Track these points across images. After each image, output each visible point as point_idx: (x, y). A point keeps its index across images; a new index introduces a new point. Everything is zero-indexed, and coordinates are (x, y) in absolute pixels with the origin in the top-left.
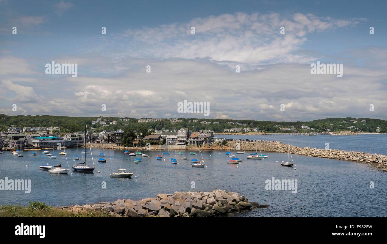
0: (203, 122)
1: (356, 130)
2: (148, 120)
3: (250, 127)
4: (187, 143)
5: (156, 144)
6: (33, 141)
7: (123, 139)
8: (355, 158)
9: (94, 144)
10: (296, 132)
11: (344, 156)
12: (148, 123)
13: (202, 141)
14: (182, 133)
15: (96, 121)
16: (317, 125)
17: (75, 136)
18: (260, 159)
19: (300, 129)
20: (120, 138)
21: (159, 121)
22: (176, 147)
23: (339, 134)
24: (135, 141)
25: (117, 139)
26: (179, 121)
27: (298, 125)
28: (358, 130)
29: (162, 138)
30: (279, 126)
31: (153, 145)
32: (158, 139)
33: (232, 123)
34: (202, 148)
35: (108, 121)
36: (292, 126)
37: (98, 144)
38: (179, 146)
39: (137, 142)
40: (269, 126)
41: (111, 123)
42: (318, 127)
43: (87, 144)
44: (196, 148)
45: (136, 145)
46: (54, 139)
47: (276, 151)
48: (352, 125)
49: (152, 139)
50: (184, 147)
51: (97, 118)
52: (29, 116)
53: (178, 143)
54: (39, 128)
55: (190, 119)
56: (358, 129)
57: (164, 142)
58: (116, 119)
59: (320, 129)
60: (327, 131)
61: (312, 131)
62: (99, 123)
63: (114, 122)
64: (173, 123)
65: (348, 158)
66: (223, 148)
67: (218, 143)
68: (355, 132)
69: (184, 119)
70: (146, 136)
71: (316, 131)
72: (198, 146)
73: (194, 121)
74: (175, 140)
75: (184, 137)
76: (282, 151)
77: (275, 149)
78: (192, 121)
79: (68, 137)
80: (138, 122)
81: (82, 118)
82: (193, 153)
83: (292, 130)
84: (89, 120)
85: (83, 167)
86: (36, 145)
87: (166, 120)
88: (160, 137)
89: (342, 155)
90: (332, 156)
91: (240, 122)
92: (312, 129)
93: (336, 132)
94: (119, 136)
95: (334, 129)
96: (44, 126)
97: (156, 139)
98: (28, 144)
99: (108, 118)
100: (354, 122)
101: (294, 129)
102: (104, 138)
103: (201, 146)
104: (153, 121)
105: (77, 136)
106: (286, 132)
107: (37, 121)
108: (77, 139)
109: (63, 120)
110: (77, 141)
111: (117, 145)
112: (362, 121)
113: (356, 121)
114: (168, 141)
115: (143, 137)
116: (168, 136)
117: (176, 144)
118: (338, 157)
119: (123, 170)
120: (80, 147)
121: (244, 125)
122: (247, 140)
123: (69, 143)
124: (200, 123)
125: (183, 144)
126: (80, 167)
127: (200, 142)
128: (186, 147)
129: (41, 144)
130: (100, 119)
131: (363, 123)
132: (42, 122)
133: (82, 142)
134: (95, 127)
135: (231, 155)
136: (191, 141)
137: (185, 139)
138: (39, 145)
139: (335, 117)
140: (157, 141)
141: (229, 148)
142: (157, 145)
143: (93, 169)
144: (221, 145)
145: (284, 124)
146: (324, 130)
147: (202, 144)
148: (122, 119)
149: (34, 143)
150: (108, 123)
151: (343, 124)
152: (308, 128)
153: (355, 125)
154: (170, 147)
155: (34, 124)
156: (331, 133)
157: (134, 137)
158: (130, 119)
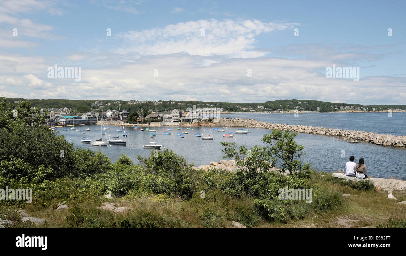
0: (179, 104)
1: (301, 109)
2: (135, 102)
3: (217, 108)
4: (180, 121)
5: (156, 121)
6: (60, 120)
7: (129, 117)
8: (322, 133)
9: (105, 122)
10: (254, 111)
11: (311, 130)
12: (136, 104)
13: (192, 119)
14: (175, 113)
15: (94, 103)
16: (269, 106)
17: (91, 116)
18: (246, 133)
19: (257, 109)
20: (126, 117)
21: (144, 103)
22: (172, 124)
23: (289, 113)
24: (138, 119)
25: (124, 118)
26: (160, 103)
27: (254, 106)
28: (303, 110)
29: (160, 117)
30: (240, 107)
31: (154, 123)
32: (157, 118)
33: (202, 104)
34: (192, 125)
35: (104, 103)
36: (250, 106)
37: (108, 122)
38: (174, 123)
39: (140, 120)
40: (232, 106)
41: (106, 105)
42: (271, 107)
43: (100, 121)
44: (188, 125)
45: (139, 122)
46: (75, 118)
47: (253, 126)
48: (298, 105)
49: (152, 118)
50: (178, 124)
51: (95, 101)
52: (43, 100)
53: (174, 120)
54: (53, 109)
55: (169, 101)
56: (303, 108)
57: (162, 120)
58: (110, 102)
59: (273, 109)
60: (278, 110)
61: (266, 110)
62: (97, 105)
63: (109, 104)
64: (155, 104)
65: (315, 132)
66: (209, 124)
67: (205, 121)
68: (300, 111)
69: (164, 101)
70: (147, 115)
71: (269, 111)
72: (190, 123)
73: (172, 102)
74: (170, 119)
75: (177, 116)
76: (258, 127)
77: (252, 125)
78: (170, 103)
79: (85, 116)
80: (127, 103)
81: (83, 101)
82: (189, 129)
83: (250, 110)
84: (89, 102)
85: (117, 140)
86: (62, 123)
87: (150, 102)
88: (158, 116)
89: (310, 130)
90: (302, 131)
91: (209, 103)
92: (266, 108)
93: (285, 111)
94: (126, 115)
95: (283, 109)
96: (57, 108)
97: (156, 118)
98: (57, 122)
99: (104, 101)
100: (299, 103)
101: (251, 109)
102: (112, 117)
103: (192, 123)
104: (140, 103)
105: (92, 115)
106: (245, 111)
107: (49, 104)
108: (92, 118)
109: (69, 103)
110: (92, 119)
111: (124, 123)
112: (305, 102)
113: (301, 102)
114: (165, 119)
115: (145, 116)
116: (165, 116)
117: (172, 121)
118: (307, 131)
119: (154, 142)
120: (94, 124)
121: (211, 106)
122: (228, 118)
123: (86, 121)
124: (177, 105)
125: (177, 122)
126: (115, 140)
127: (191, 119)
128: (180, 124)
129: (66, 122)
130: (98, 102)
131: (306, 104)
132: (54, 104)
133: (96, 120)
134: (94, 108)
135: (219, 130)
136: (183, 119)
137: (178, 118)
138: (64, 122)
139: (283, 99)
140: (156, 119)
141: (214, 125)
142: (157, 123)
143: (125, 142)
144: (207, 122)
145: (243, 105)
146: (275, 109)
147: (192, 121)
148: (115, 101)
149: (61, 121)
150: (104, 105)
151: (290, 105)
152: (263, 108)
153: (299, 105)
154: (167, 124)
155: (48, 106)
156: (282, 112)
157: (138, 116)
158: (121, 101)
